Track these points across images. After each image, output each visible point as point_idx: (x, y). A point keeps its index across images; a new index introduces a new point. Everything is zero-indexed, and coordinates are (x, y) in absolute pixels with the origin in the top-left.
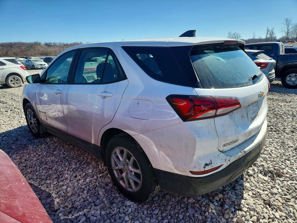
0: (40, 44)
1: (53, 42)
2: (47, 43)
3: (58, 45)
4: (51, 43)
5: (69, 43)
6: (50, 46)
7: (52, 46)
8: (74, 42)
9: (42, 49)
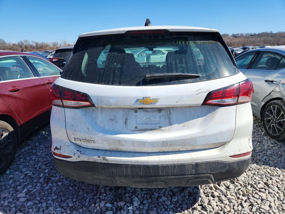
0: (228, 35)
1: (240, 33)
2: (234, 35)
3: (244, 35)
4: (238, 34)
5: (257, 33)
6: (236, 37)
7: (238, 37)
8: (263, 32)
9: (228, 40)
